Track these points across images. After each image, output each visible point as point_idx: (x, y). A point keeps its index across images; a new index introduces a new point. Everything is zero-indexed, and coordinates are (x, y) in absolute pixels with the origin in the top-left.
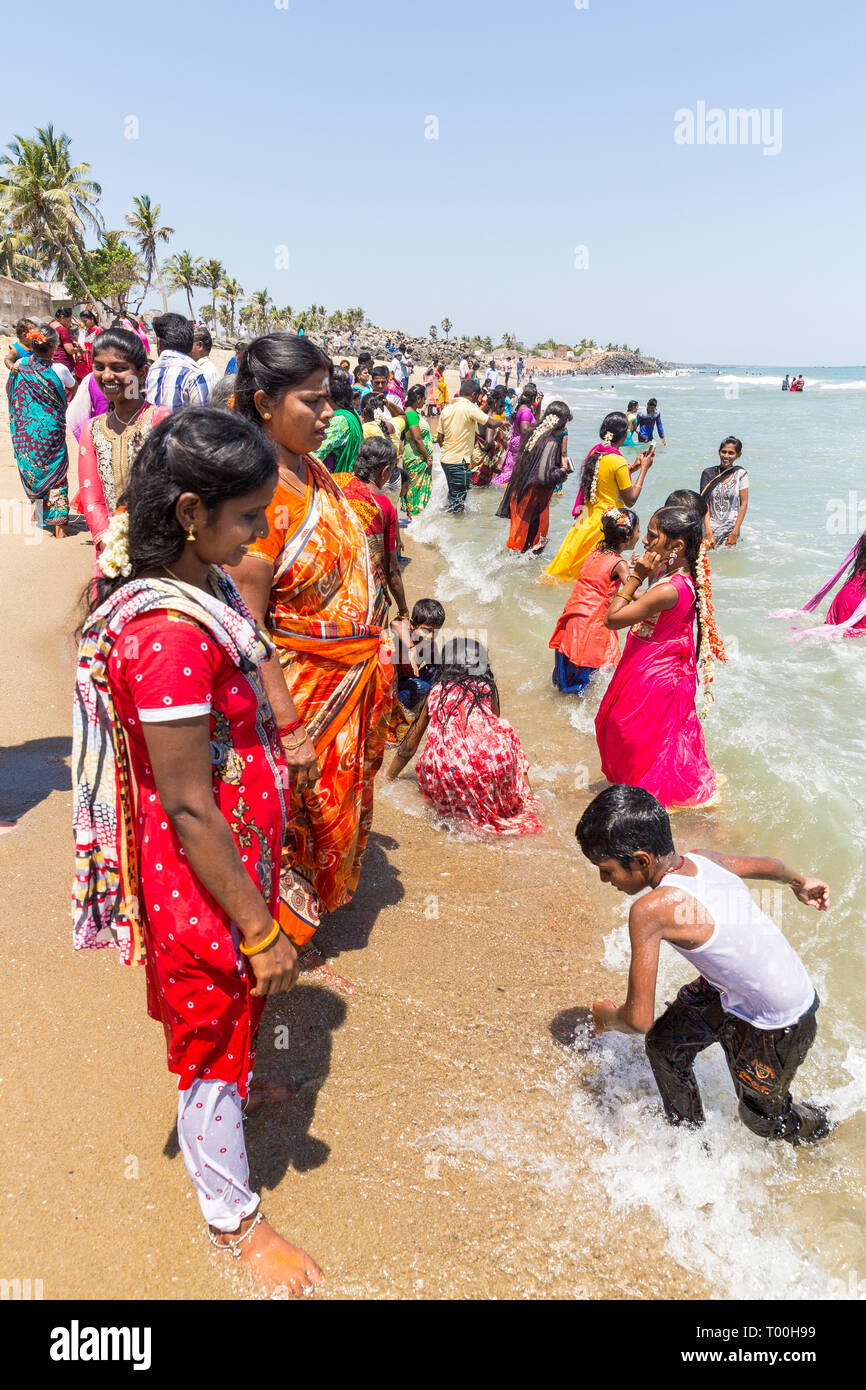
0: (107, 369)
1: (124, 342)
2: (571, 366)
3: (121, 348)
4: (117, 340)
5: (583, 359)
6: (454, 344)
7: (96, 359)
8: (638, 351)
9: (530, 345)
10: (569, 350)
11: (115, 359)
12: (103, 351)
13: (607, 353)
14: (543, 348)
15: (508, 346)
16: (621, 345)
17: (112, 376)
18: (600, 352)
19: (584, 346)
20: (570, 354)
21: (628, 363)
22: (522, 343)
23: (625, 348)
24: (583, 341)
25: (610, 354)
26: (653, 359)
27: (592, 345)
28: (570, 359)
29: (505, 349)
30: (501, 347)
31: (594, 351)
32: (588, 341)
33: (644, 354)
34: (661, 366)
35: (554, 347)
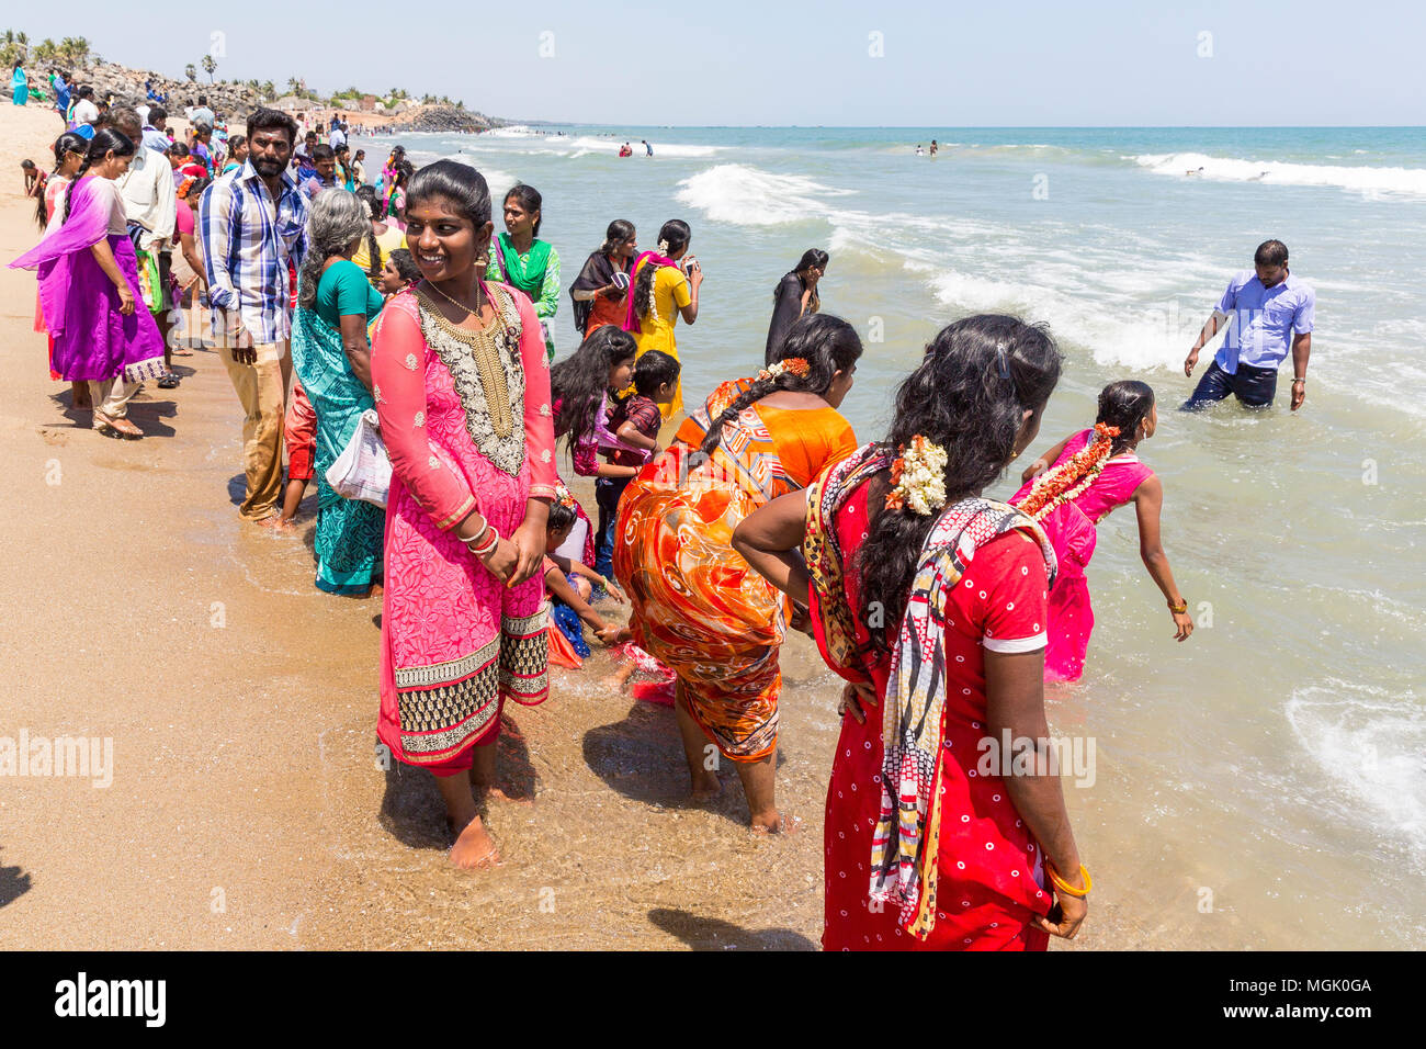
0: (428, 230)
1: (457, 185)
2: (382, 121)
3: (453, 195)
4: (448, 181)
5: (397, 113)
6: (232, 91)
7: (410, 213)
8: (460, 104)
9: (325, 93)
10: (378, 100)
11: (440, 214)
12: (424, 201)
13: (427, 106)
14: (343, 97)
15: (298, 94)
16: (440, 97)
17: (435, 243)
18: (415, 105)
19: (395, 96)
20: (379, 106)
21: (453, 119)
22: (314, 91)
23: (445, 100)
24: (394, 91)
25: (430, 107)
26: (478, 114)
27: (404, 95)
28: (381, 113)
29: (295, 98)
30: (287, 94)
31: (410, 104)
32: (399, 91)
33: (469, 108)
34: (494, 124)
35: (359, 97)
